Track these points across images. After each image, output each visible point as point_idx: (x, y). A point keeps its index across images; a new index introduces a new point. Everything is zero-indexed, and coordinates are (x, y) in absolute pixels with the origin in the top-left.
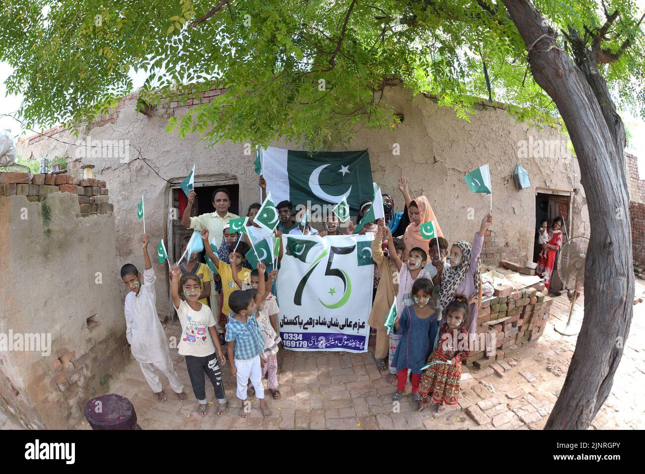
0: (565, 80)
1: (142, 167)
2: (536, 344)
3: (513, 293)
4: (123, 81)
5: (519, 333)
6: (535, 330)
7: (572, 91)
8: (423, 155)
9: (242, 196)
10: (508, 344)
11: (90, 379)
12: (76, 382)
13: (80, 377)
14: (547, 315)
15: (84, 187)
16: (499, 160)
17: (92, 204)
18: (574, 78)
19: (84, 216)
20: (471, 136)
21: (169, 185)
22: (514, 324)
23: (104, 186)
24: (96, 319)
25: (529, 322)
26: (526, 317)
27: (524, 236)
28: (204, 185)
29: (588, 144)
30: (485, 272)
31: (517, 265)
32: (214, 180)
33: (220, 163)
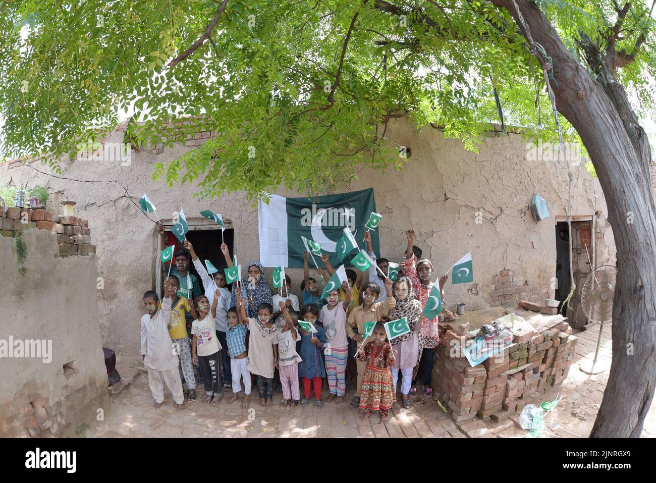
0: (586, 102)
1: (128, 206)
2: (560, 388)
3: (534, 338)
4: (107, 117)
5: (541, 380)
6: (559, 374)
7: (595, 114)
8: (433, 192)
9: (237, 242)
10: (529, 392)
11: (65, 427)
12: (49, 428)
13: (53, 424)
14: (571, 356)
15: (64, 225)
16: (515, 191)
17: (72, 244)
18: (595, 98)
19: (63, 256)
20: (484, 167)
22: (535, 371)
23: (86, 225)
24: (75, 365)
25: (552, 366)
26: (549, 361)
27: (544, 271)
28: (195, 228)
29: (615, 176)
30: (503, 315)
31: (537, 305)
32: (206, 224)
33: (213, 205)
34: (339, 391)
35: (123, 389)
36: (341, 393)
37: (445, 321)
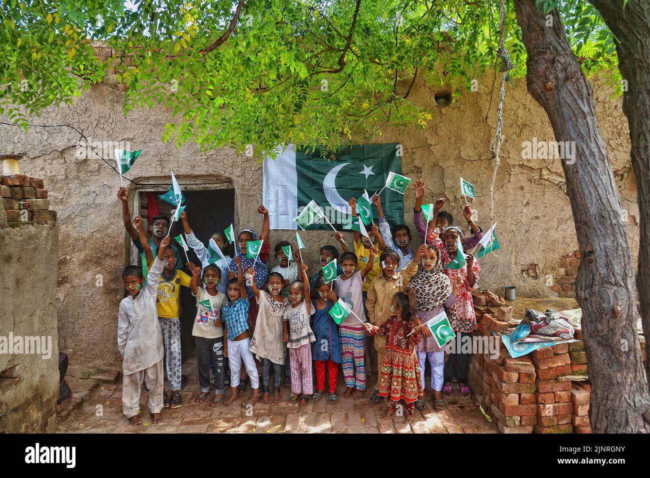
8: (475, 148)
9: (239, 205)
21: (134, 186)
28: (186, 188)
32: (200, 183)
33: (209, 160)
34: (358, 384)
35: (73, 409)
36: (360, 385)
37: (487, 305)
